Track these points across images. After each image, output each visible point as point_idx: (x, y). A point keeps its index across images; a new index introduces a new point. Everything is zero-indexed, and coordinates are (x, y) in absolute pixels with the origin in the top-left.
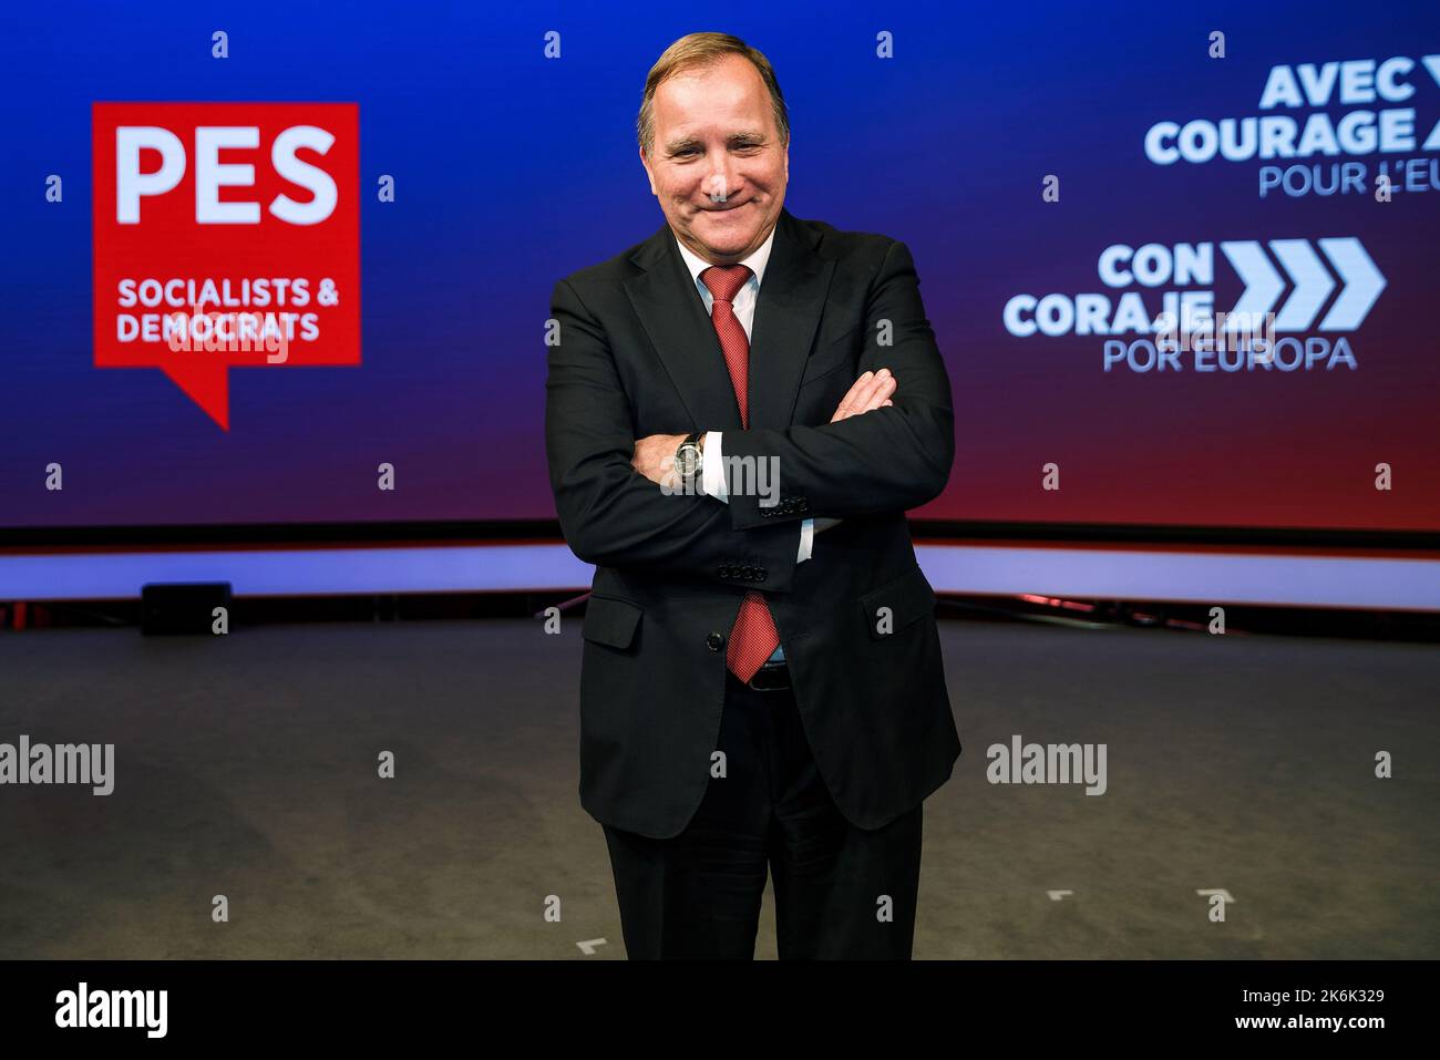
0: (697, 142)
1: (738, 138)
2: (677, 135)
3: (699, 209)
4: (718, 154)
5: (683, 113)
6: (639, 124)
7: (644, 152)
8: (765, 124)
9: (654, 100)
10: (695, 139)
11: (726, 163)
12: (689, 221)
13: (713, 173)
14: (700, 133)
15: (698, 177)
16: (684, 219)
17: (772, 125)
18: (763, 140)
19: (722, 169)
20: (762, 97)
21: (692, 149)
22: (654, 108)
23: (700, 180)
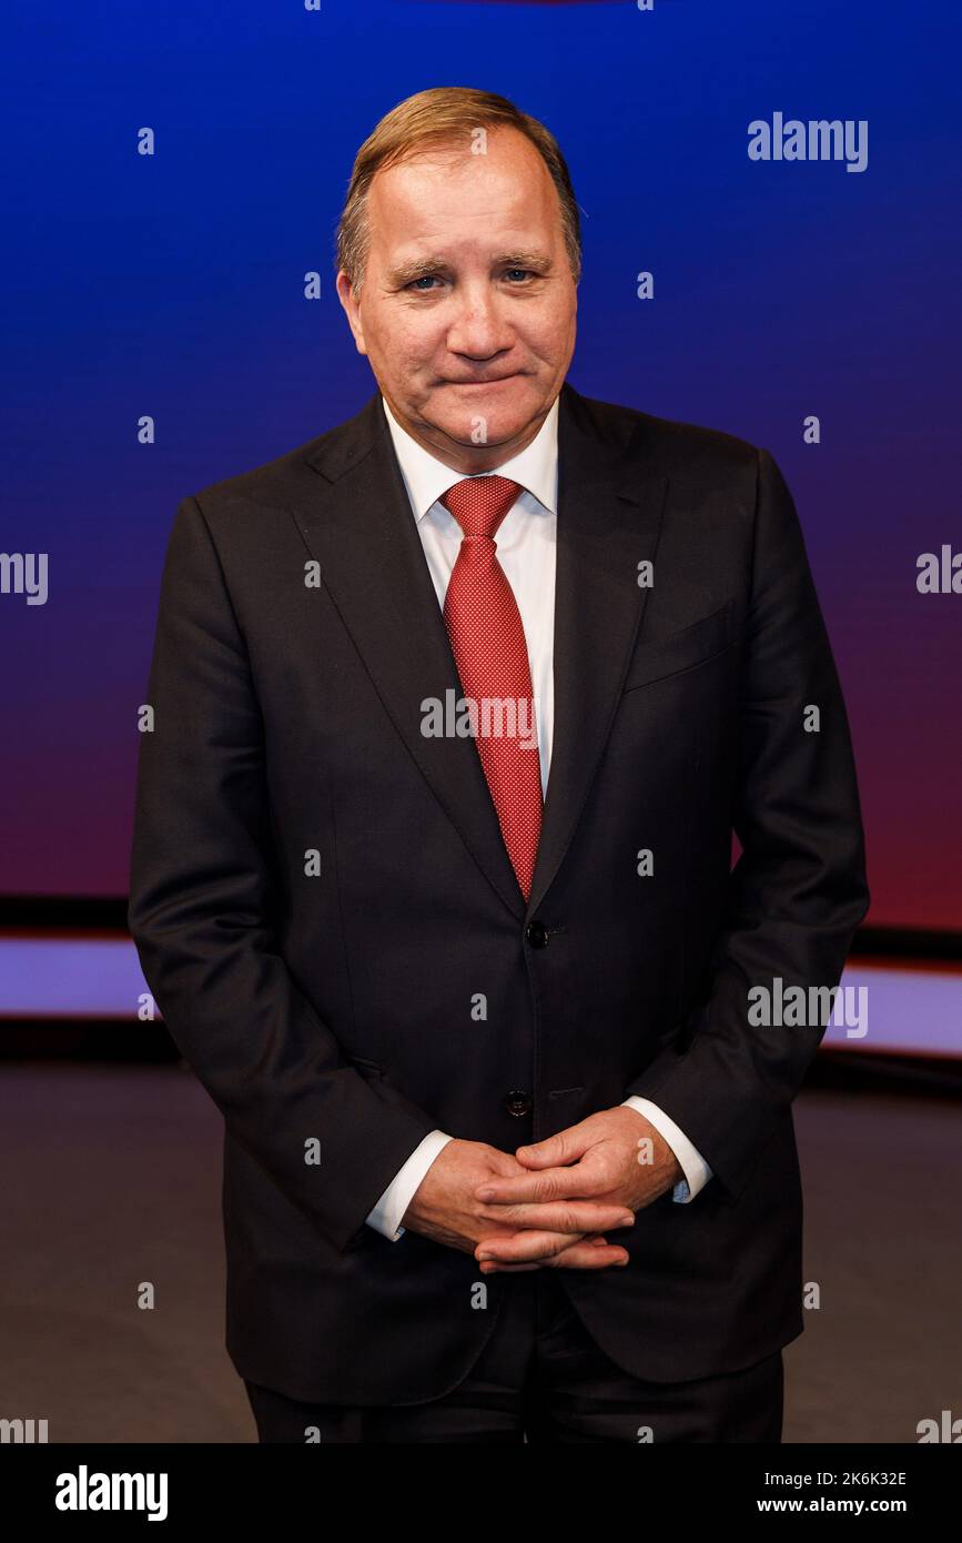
0: (444, 267)
1: (510, 262)
2: (410, 254)
3: (442, 382)
4: (476, 288)
5: (421, 221)
6: (341, 235)
7: (348, 282)
8: (552, 244)
9: (369, 197)
10: (441, 260)
11: (489, 303)
12: (426, 400)
13: (469, 318)
14: (448, 252)
15: (442, 325)
16: (417, 396)
17: (560, 244)
18: (547, 267)
19: (483, 311)
20: (546, 199)
21: (432, 279)
22: (366, 208)
23: (447, 331)
